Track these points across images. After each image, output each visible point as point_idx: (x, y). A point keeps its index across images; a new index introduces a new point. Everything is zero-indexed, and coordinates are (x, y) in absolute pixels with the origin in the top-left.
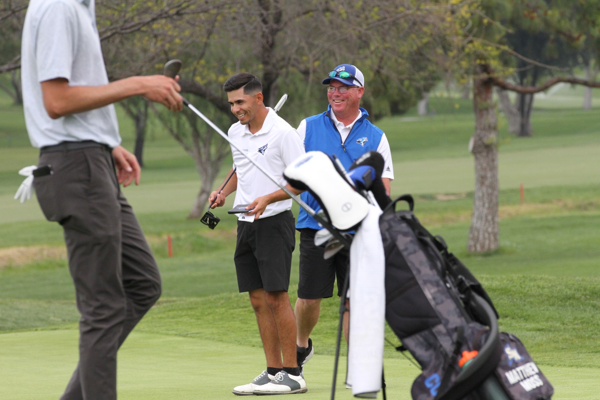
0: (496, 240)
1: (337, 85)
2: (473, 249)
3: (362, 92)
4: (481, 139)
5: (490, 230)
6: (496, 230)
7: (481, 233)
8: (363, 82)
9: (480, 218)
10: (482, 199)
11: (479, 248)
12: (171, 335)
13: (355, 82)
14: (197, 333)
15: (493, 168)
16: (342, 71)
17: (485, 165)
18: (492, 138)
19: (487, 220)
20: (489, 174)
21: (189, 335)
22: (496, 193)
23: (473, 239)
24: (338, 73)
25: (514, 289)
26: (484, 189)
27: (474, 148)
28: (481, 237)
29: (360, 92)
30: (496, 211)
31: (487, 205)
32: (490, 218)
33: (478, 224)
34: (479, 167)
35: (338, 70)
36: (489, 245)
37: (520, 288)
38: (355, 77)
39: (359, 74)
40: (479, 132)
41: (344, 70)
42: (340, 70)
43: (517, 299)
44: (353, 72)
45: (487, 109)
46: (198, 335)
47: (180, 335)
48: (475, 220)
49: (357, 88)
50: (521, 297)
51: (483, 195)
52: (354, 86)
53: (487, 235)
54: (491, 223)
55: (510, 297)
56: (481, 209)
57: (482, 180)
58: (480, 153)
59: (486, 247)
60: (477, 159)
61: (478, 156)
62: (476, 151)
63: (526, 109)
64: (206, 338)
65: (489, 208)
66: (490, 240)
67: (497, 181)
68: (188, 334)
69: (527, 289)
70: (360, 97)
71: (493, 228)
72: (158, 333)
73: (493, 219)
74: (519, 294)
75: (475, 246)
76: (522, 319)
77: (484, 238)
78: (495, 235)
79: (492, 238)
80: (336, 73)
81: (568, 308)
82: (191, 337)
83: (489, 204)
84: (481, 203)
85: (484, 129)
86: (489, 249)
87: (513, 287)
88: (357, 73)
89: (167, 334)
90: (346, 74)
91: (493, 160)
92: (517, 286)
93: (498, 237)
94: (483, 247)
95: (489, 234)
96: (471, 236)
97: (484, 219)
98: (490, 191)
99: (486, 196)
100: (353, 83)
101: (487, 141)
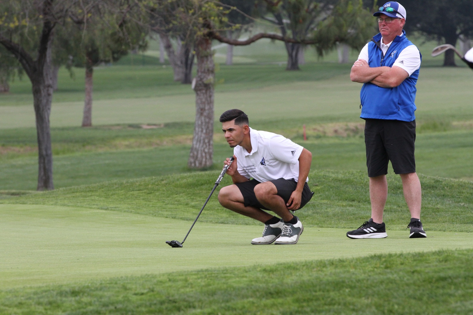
0: (211, 158)
1: (384, 17)
2: (193, 165)
3: (403, 22)
4: (201, 79)
5: (206, 150)
6: (211, 151)
7: (200, 152)
8: (404, 14)
9: (199, 141)
10: (200, 126)
11: (197, 164)
12: (94, 208)
13: (397, 15)
14: (115, 207)
15: (210, 103)
16: (388, 7)
17: (204, 100)
18: (210, 79)
19: (204, 142)
20: (207, 107)
21: (110, 209)
22: (211, 122)
23: (193, 157)
24: (385, 8)
25: (355, 180)
26: (203, 118)
27: (196, 86)
28: (199, 156)
29: (402, 22)
30: (211, 136)
31: (204, 131)
32: (206, 141)
33: (197, 146)
34: (199, 102)
35: (385, 6)
36: (206, 162)
37: (360, 180)
38: (398, 11)
39: (401, 9)
40: (200, 74)
41: (390, 6)
42: (387, 6)
43: (359, 188)
44: (396, 8)
45: (207, 57)
46: (117, 209)
47: (102, 209)
48: (195, 143)
49: (399, 19)
50: (362, 186)
51: (202, 123)
52: (397, 18)
53: (204, 154)
54: (208, 144)
55: (353, 186)
56: (200, 133)
57: (201, 111)
58: (200, 90)
59: (203, 163)
60: (197, 94)
61: (199, 92)
62: (197, 89)
63: (189, 62)
64: (125, 211)
65: (206, 133)
66: (206, 158)
67: (212, 112)
68: (108, 208)
69: (366, 180)
70: (401, 26)
71: (209, 149)
72: (82, 207)
73: (209, 142)
74: (360, 184)
75: (195, 163)
76: (367, 202)
77: (202, 156)
78: (210, 154)
79: (208, 157)
80: (384, 8)
81: (400, 195)
82: (111, 210)
83: (206, 130)
84: (200, 129)
85: (204, 72)
86: (205, 164)
87: (354, 178)
88: (400, 8)
89: (91, 208)
90: (391, 9)
91: (210, 96)
92: (358, 178)
93: (212, 156)
94: (200, 164)
95: (206, 153)
96: (191, 154)
97: (202, 141)
98: (207, 120)
99: (204, 124)
100: (396, 16)
101: (206, 81)
